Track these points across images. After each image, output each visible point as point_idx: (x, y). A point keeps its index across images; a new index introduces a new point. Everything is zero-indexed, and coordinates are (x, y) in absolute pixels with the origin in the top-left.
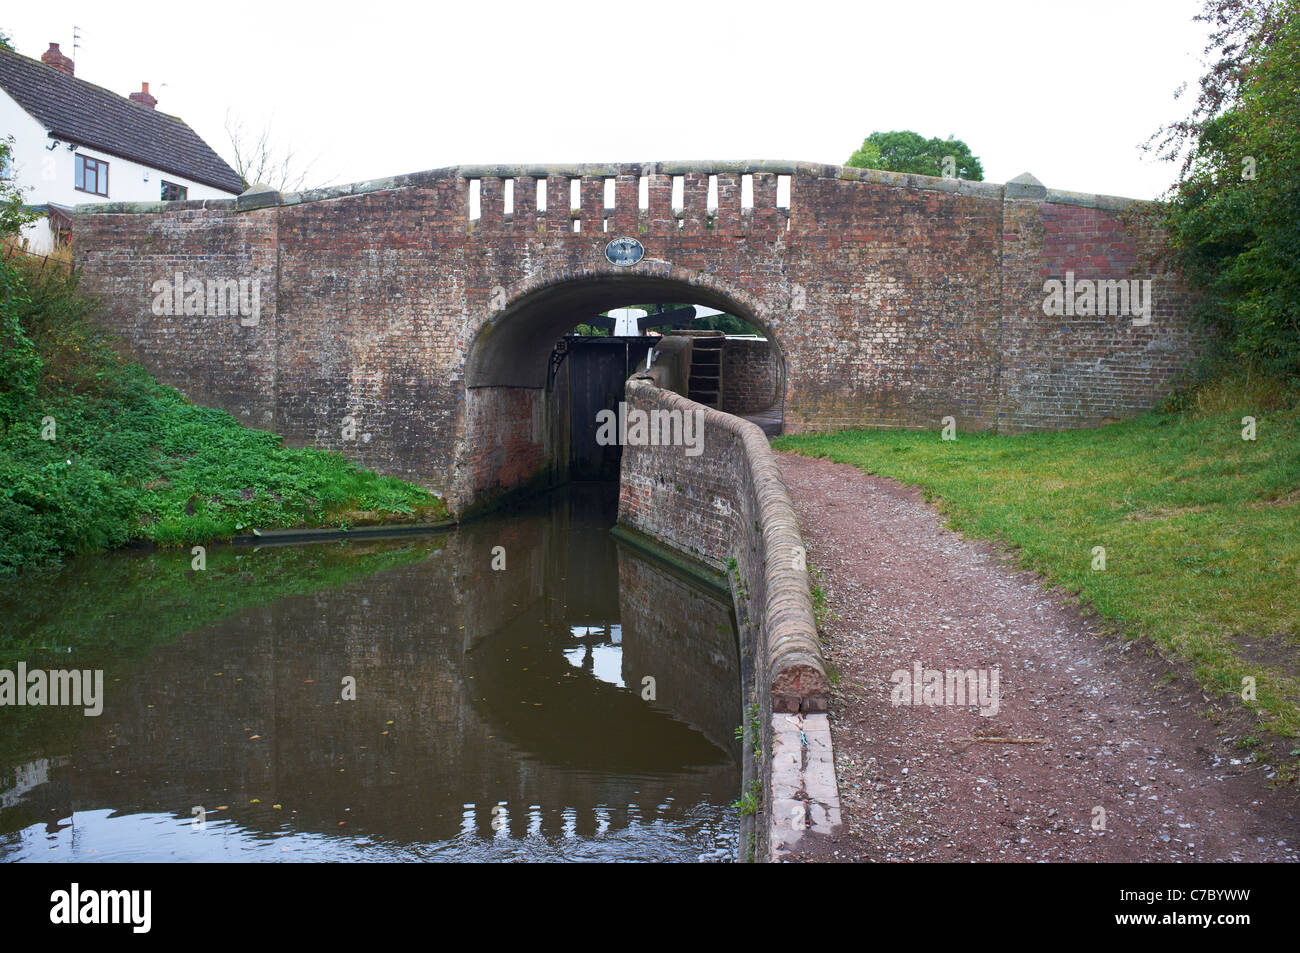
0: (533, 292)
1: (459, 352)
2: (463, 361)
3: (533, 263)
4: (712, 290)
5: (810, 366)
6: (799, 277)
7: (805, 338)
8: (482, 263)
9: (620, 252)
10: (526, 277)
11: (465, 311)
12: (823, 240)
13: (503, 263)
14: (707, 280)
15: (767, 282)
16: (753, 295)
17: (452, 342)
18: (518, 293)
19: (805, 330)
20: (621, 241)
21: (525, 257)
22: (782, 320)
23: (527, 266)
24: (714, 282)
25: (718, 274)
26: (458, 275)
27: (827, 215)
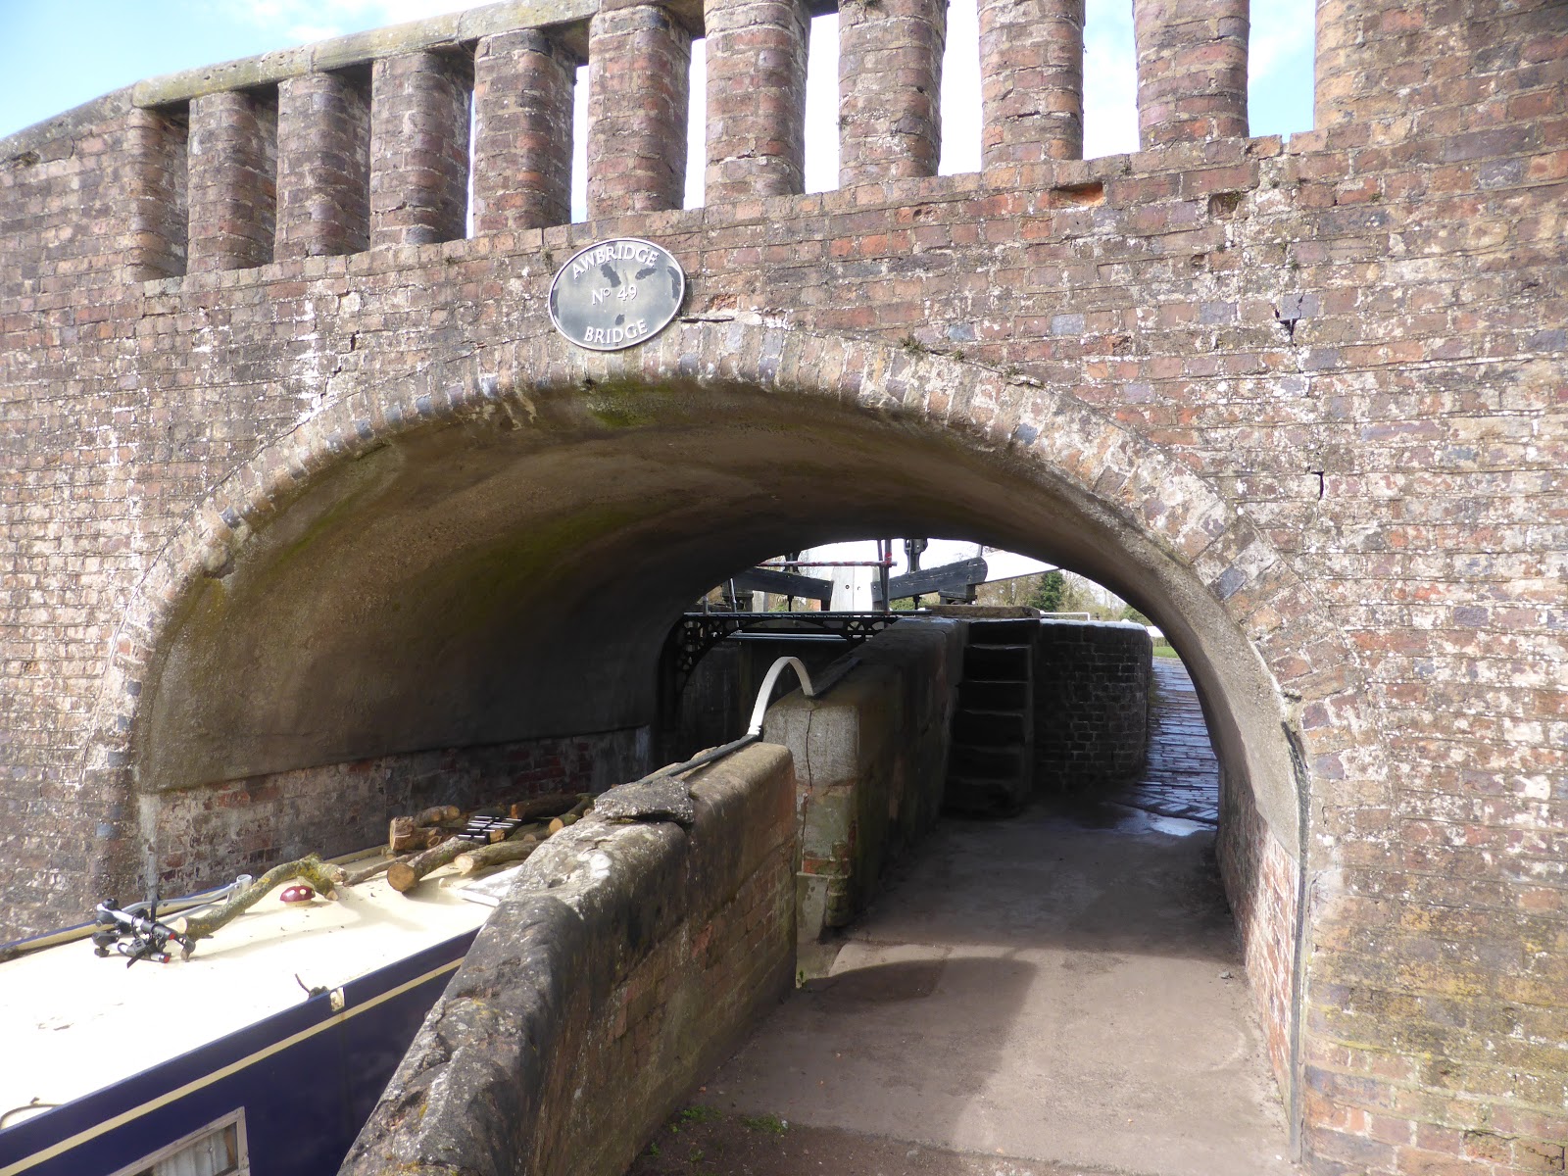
0: (330, 469)
1: (118, 678)
2: (130, 702)
3: (330, 368)
4: (959, 425)
5: (1443, 780)
6: (1371, 345)
7: (1411, 640)
9: (597, 292)
10: (304, 416)
11: (138, 543)
13: (240, 374)
14: (934, 385)
15: (1208, 379)
16: (1143, 439)
17: (101, 643)
18: (281, 472)
19: (1409, 601)
20: (604, 254)
21: (303, 347)
22: (1288, 549)
23: (310, 377)
24: (965, 391)
25: (986, 357)
26: (121, 422)
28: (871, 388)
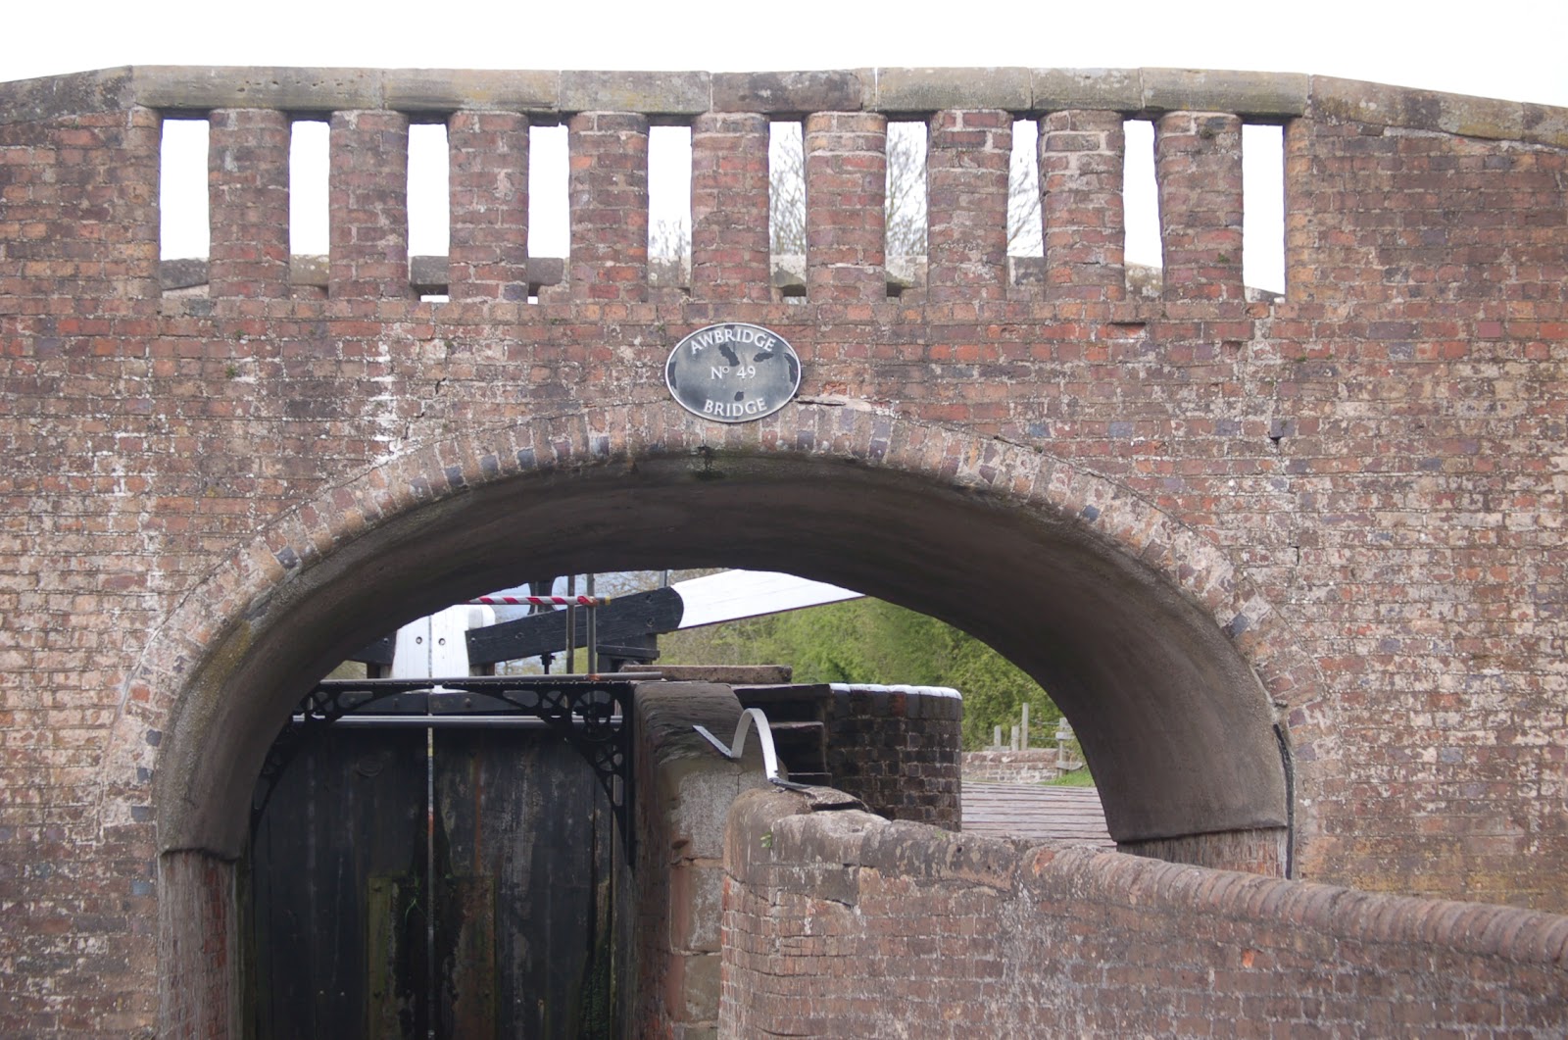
1: (133, 727)
2: (149, 756)
3: (409, 412)
4: (1037, 503)
5: (1376, 756)
6: (1329, 458)
7: (1355, 663)
8: (218, 408)
9: (717, 371)
10: (382, 459)
11: (156, 577)
12: (1408, 333)
13: (296, 409)
14: (1019, 471)
15: (1222, 476)
16: (1178, 521)
17: (107, 688)
18: (353, 515)
19: (1355, 635)
20: (722, 336)
21: (379, 389)
22: (1278, 601)
23: (384, 419)
24: (1044, 477)
25: (1060, 452)
26: (130, 448)
27: (1416, 253)
28: (968, 471)
